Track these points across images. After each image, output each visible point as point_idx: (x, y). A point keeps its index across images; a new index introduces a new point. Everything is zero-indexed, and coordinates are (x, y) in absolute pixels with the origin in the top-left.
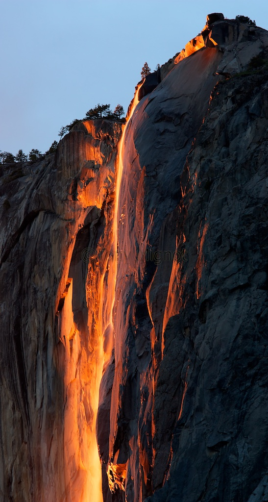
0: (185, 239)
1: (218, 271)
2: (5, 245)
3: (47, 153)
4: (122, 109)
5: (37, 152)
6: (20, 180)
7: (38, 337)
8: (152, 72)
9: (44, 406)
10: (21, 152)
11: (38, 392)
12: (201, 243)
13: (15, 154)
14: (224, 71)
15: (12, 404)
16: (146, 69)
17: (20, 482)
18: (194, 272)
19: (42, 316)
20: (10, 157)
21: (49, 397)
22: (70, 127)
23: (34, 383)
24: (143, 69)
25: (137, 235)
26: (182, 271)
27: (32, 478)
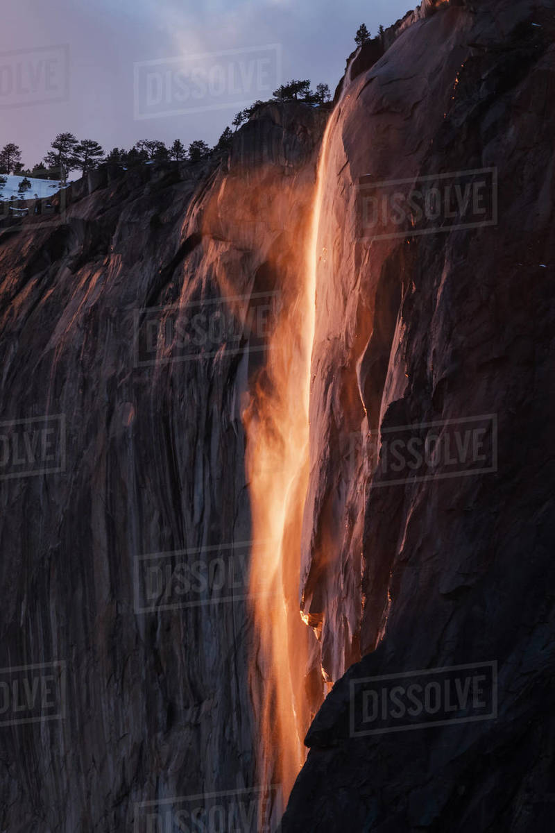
0: (414, 288)
1: (461, 338)
2: (152, 283)
3: (216, 148)
4: (326, 88)
5: (200, 144)
6: (174, 187)
7: (199, 419)
8: (372, 37)
9: (206, 521)
10: (177, 144)
11: (197, 499)
12: (439, 294)
13: (169, 146)
14: (477, 42)
15: (158, 515)
16: (362, 33)
17: (168, 629)
18: (426, 339)
19: (204, 389)
20: (162, 151)
21: (212, 507)
22: (250, 112)
23: (192, 485)
24: (358, 32)
25: (344, 280)
26: (409, 336)
27: (186, 623)
